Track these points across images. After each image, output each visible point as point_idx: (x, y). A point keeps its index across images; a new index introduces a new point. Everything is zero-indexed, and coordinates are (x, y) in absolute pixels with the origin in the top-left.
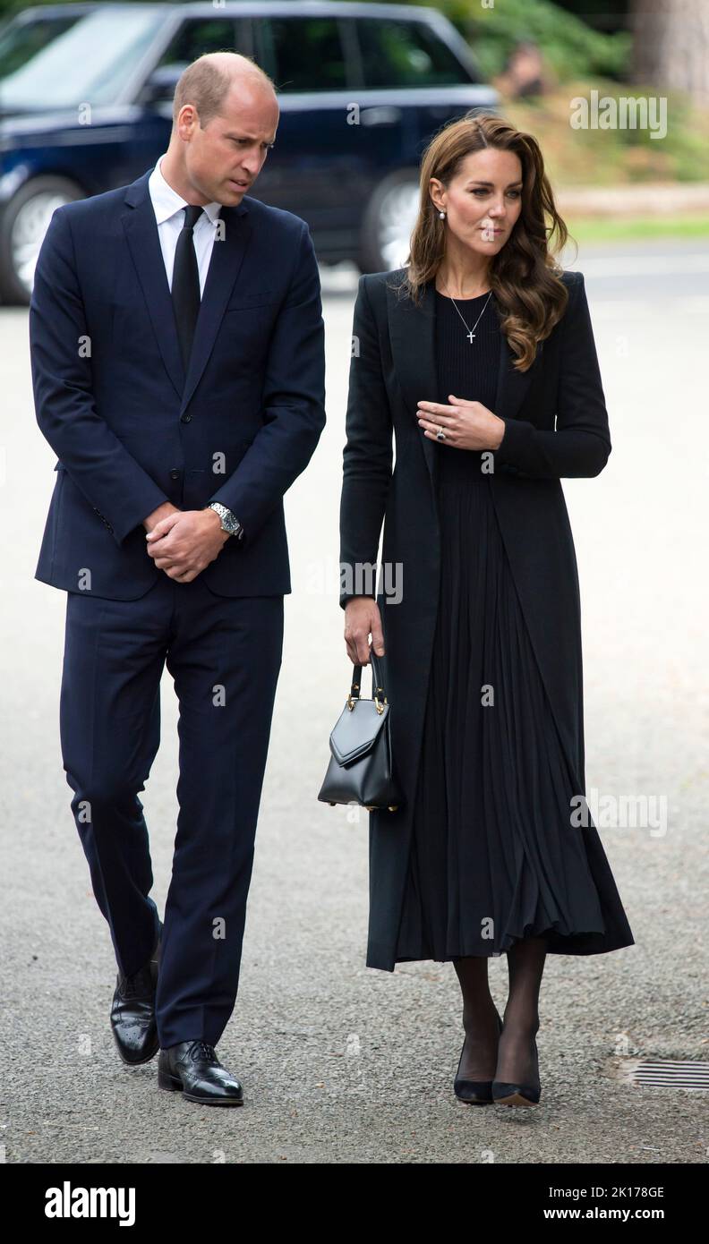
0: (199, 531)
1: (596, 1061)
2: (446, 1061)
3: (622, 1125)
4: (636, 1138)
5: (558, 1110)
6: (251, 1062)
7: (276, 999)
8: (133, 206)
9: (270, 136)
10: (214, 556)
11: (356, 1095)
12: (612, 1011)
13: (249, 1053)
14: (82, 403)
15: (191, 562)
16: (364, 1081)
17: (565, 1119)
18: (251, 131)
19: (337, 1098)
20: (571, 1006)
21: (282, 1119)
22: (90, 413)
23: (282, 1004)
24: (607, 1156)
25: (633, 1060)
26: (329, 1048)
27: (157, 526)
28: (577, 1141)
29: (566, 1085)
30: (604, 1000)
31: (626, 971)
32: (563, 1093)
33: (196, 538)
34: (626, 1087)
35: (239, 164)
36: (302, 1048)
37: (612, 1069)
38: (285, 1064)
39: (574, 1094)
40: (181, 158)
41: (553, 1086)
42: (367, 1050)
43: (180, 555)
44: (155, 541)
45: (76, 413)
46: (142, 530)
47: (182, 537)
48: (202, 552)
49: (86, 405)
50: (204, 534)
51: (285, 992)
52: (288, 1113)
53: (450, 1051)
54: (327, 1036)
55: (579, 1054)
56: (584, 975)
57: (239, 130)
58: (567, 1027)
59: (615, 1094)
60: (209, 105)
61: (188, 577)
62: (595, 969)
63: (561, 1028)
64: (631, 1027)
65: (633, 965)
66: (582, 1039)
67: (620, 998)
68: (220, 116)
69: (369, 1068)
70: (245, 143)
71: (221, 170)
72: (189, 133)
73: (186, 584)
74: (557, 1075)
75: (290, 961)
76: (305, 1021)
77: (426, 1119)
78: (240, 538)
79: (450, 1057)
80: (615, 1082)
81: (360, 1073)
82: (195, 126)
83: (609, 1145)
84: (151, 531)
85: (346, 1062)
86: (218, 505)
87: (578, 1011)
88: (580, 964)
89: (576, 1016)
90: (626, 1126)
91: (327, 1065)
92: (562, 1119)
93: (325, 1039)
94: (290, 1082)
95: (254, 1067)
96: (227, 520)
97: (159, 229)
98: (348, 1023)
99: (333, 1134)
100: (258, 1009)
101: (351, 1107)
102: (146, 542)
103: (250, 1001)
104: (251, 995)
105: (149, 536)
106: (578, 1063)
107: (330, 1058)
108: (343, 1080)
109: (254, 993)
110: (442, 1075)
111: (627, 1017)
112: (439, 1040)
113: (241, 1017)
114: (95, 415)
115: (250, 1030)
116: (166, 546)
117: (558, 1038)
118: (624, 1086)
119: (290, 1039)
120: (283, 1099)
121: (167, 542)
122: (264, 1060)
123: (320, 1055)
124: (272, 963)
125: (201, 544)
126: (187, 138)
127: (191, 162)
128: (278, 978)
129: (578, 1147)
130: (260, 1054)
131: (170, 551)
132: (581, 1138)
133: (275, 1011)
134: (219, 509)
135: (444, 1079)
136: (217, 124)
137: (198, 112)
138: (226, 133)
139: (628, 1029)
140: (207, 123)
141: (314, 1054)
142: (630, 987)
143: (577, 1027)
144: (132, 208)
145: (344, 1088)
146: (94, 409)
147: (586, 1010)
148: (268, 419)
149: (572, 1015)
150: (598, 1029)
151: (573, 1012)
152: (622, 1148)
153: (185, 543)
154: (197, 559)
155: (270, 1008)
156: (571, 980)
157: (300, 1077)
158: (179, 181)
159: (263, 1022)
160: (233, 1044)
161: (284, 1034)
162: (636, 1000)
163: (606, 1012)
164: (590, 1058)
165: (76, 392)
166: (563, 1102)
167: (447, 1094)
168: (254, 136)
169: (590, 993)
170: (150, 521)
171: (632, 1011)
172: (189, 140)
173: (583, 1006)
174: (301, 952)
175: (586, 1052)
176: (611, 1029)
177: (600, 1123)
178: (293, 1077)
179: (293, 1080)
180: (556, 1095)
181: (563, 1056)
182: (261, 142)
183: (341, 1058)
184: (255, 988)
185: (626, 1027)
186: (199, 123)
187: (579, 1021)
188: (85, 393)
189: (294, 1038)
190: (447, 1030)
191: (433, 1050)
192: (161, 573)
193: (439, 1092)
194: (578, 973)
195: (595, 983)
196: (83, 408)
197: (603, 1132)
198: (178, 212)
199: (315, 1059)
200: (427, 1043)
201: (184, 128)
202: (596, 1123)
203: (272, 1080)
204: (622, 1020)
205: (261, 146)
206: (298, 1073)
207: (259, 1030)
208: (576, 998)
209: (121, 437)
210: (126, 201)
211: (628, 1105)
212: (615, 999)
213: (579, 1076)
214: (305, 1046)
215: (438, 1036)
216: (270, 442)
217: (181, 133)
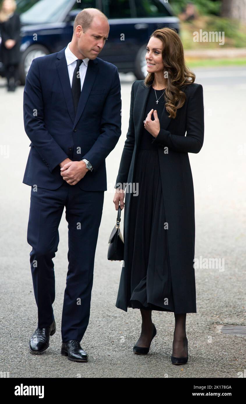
0: (78, 168)
1: (208, 325)
2: (161, 325)
3: (217, 346)
4: (221, 350)
5: (196, 341)
6: (99, 325)
7: (107, 305)
8: (60, 59)
9: (106, 35)
10: (83, 177)
11: (132, 336)
12: (214, 310)
13: (98, 322)
14: (40, 124)
15: (75, 178)
16: (135, 331)
17: (199, 344)
18: (100, 33)
19: (126, 336)
20: (200, 308)
21: (109, 343)
22: (43, 127)
23: (109, 307)
24: (212, 356)
25: (220, 325)
26: (124, 321)
27: (64, 166)
28: (202, 351)
29: (199, 333)
30: (211, 306)
31: (218, 297)
32: (198, 336)
33: (77, 170)
34: (218, 334)
35: (96, 45)
36: (115, 321)
37: (213, 328)
38: (110, 326)
39: (201, 336)
40: (76, 43)
41: (195, 333)
42: (136, 321)
43: (72, 176)
44: (63, 171)
45: (38, 127)
46: (59, 167)
47: (72, 170)
48: (79, 176)
49: (42, 125)
50: (80, 169)
51: (110, 303)
52: (111, 341)
53: (162, 322)
54: (123, 317)
55: (203, 323)
56: (205, 298)
57: (96, 33)
58: (199, 315)
59: (214, 336)
60: (86, 25)
61: (74, 184)
62: (208, 297)
63: (197, 315)
64: (220, 315)
65: (220, 295)
66: (204, 319)
67: (216, 306)
68: (90, 29)
69: (136, 327)
70: (98, 37)
71: (90, 47)
72: (79, 35)
73: (73, 186)
74: (196, 330)
75: (112, 293)
76: (116, 312)
77: (154, 343)
78: (91, 171)
79: (162, 324)
80: (214, 332)
81: (133, 329)
82: (82, 32)
83: (212, 352)
84: (62, 167)
85: (129, 325)
86: (85, 160)
87: (203, 310)
88: (203, 295)
89: (202, 311)
90: (218, 346)
91: (123, 326)
92: (197, 344)
93: (122, 318)
94: (111, 331)
95: (100, 326)
96: (88, 165)
97: (68, 67)
98: (130, 313)
99: (125, 348)
100: (101, 308)
101: (131, 339)
102: (60, 171)
103: (99, 306)
104: (99, 304)
105: (62, 169)
106: (202, 326)
107: (124, 324)
108: (128, 331)
109: (100, 303)
110: (160, 330)
111: (218, 312)
112: (158, 318)
113: (96, 311)
114: (45, 128)
115: (99, 315)
116: (67, 173)
117: (196, 318)
118: (217, 334)
119: (111, 318)
120: (109, 337)
121: (67, 171)
122: (103, 324)
123: (121, 323)
124: (106, 294)
125: (79, 172)
126: (78, 36)
127: (80, 45)
128: (108, 298)
129: (203, 353)
130: (102, 322)
131: (68, 174)
132: (204, 350)
133: (106, 309)
134: (85, 161)
135: (160, 331)
136: (89, 31)
137: (82, 27)
138: (91, 34)
139: (219, 315)
140: (85, 31)
141: (119, 323)
142: (219, 302)
143: (202, 315)
144: (59, 60)
145: (128, 333)
146: (44, 126)
147: (205, 309)
148: (102, 132)
149: (201, 311)
150: (209, 315)
151: (201, 310)
152: (217, 353)
153: (74, 172)
154: (77, 177)
155: (105, 308)
156: (200, 300)
157: (114, 330)
158: (75, 51)
159: (103, 313)
160: (93, 319)
161: (109, 316)
162: (221, 306)
163: (212, 310)
164: (206, 324)
165: (38, 120)
166: (198, 338)
167: (161, 336)
168: (101, 35)
169: (206, 304)
170: (62, 164)
171: (220, 310)
172: (79, 37)
173: (204, 308)
174: (115, 290)
175: (205, 323)
176: (213, 316)
177: (209, 345)
178: (112, 330)
179: (112, 331)
180: (196, 336)
181: (198, 324)
182: (103, 37)
183: (127, 324)
184: (100, 302)
185: (218, 315)
186: (83, 32)
187: (203, 313)
188: (41, 121)
189: (112, 317)
190: (161, 315)
191: (156, 321)
192: (65, 182)
193: (158, 335)
194: (203, 298)
195: (208, 301)
196: (41, 126)
197: (211, 348)
198: (75, 61)
199: (119, 324)
200: (155, 320)
201: (78, 33)
202: (208, 345)
203: (106, 331)
204: (217, 313)
205: (103, 39)
206: (114, 329)
207: (102, 315)
208: (202, 306)
209: (53, 135)
210: (57, 57)
211: (219, 340)
212: (214, 306)
213: (203, 330)
214: (116, 320)
215: (158, 317)
216: (103, 139)
217: (77, 35)
